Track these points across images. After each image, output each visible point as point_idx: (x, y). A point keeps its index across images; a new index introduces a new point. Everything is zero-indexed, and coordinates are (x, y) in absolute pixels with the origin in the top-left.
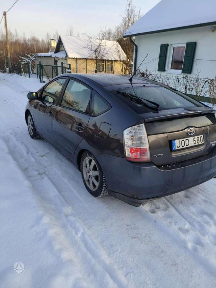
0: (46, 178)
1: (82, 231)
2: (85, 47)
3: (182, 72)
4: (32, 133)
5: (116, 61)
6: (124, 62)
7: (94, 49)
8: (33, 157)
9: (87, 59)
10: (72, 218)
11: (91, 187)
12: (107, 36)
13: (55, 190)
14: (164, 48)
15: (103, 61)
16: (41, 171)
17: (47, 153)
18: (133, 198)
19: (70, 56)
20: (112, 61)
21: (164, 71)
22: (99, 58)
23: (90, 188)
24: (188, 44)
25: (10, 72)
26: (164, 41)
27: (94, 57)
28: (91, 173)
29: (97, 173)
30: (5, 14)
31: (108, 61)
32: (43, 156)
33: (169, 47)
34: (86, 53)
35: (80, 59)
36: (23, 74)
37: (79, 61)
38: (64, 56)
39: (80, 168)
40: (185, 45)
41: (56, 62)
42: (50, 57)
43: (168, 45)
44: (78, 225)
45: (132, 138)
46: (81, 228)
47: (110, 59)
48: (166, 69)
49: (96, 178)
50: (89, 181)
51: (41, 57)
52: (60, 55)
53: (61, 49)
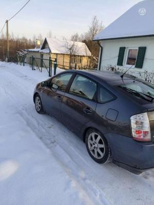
0: (58, 146)
1: (99, 193)
2: (63, 46)
3: (135, 67)
4: (39, 109)
5: (84, 56)
6: (89, 57)
7: (69, 47)
8: (43, 128)
9: (64, 54)
10: (88, 181)
11: (96, 156)
12: (75, 38)
13: (68, 156)
14: (122, 50)
15: (75, 56)
16: (53, 140)
17: (52, 125)
18: (135, 168)
19: (53, 52)
20: (81, 56)
21: (122, 65)
22: (73, 54)
23: (94, 156)
24: (140, 48)
25: (9, 61)
26: (122, 45)
27: (69, 53)
28: (96, 145)
29: (102, 146)
30: (7, 22)
31: (78, 56)
32: (50, 127)
33: (126, 50)
34: (64, 50)
35: (59, 54)
36: (19, 63)
37: (58, 56)
38: (48, 52)
39: (84, 140)
40: (138, 49)
41: (42, 56)
42: (38, 52)
43: (125, 48)
44: (94, 187)
45: (137, 123)
46: (98, 190)
47: (80, 55)
48: (123, 64)
49: (102, 149)
50: (93, 151)
51: (31, 51)
52: (45, 51)
53: (46, 47)
